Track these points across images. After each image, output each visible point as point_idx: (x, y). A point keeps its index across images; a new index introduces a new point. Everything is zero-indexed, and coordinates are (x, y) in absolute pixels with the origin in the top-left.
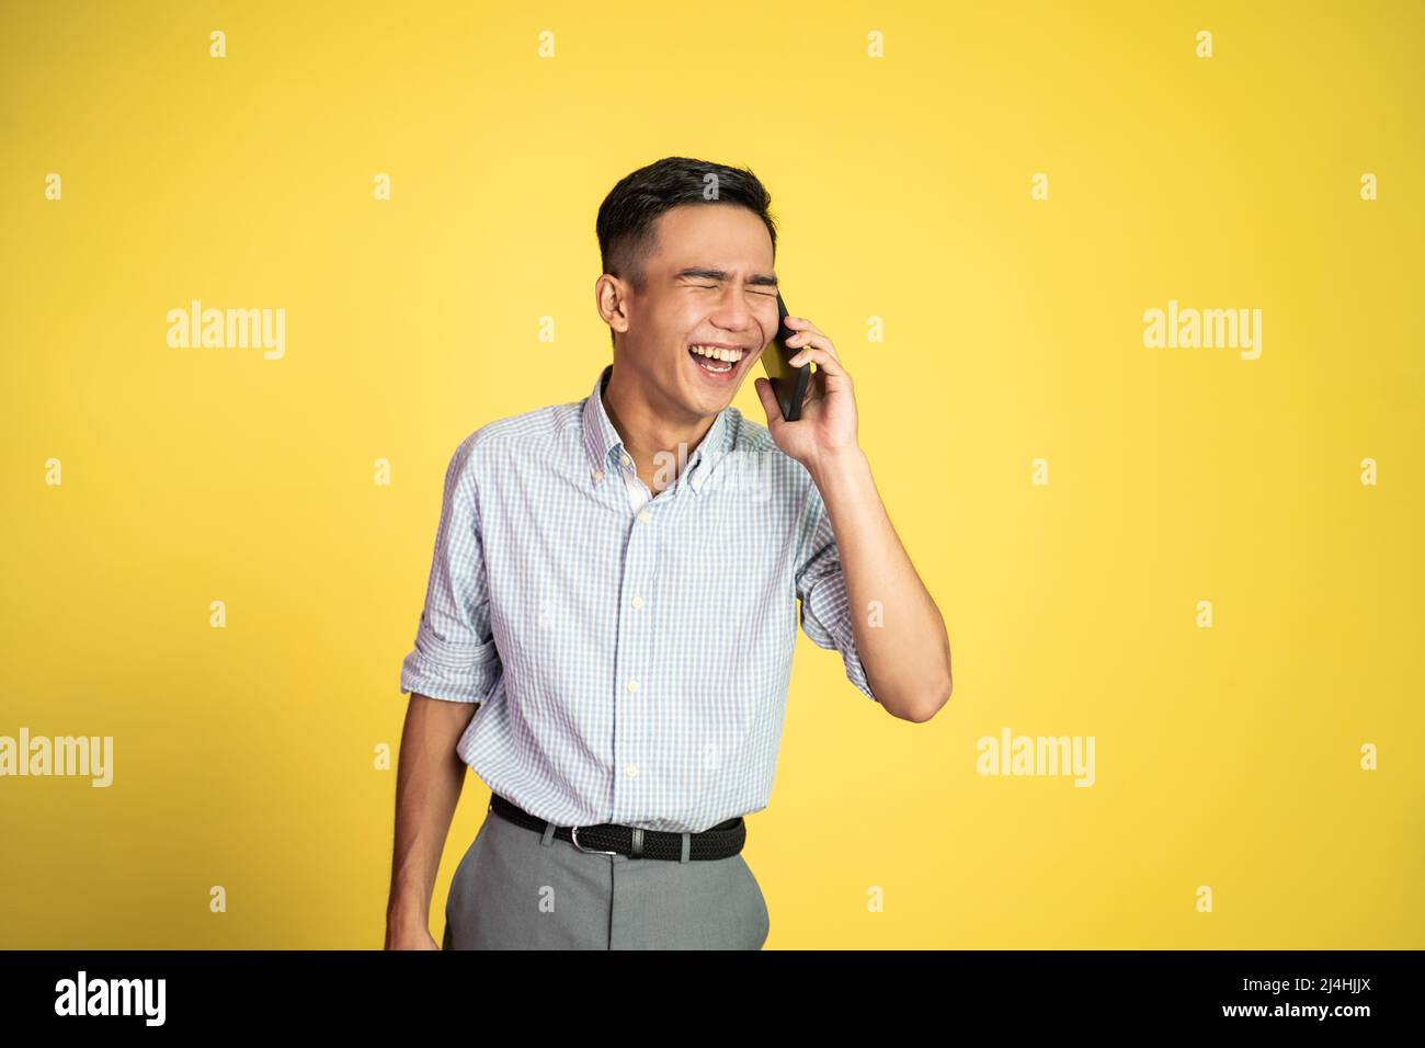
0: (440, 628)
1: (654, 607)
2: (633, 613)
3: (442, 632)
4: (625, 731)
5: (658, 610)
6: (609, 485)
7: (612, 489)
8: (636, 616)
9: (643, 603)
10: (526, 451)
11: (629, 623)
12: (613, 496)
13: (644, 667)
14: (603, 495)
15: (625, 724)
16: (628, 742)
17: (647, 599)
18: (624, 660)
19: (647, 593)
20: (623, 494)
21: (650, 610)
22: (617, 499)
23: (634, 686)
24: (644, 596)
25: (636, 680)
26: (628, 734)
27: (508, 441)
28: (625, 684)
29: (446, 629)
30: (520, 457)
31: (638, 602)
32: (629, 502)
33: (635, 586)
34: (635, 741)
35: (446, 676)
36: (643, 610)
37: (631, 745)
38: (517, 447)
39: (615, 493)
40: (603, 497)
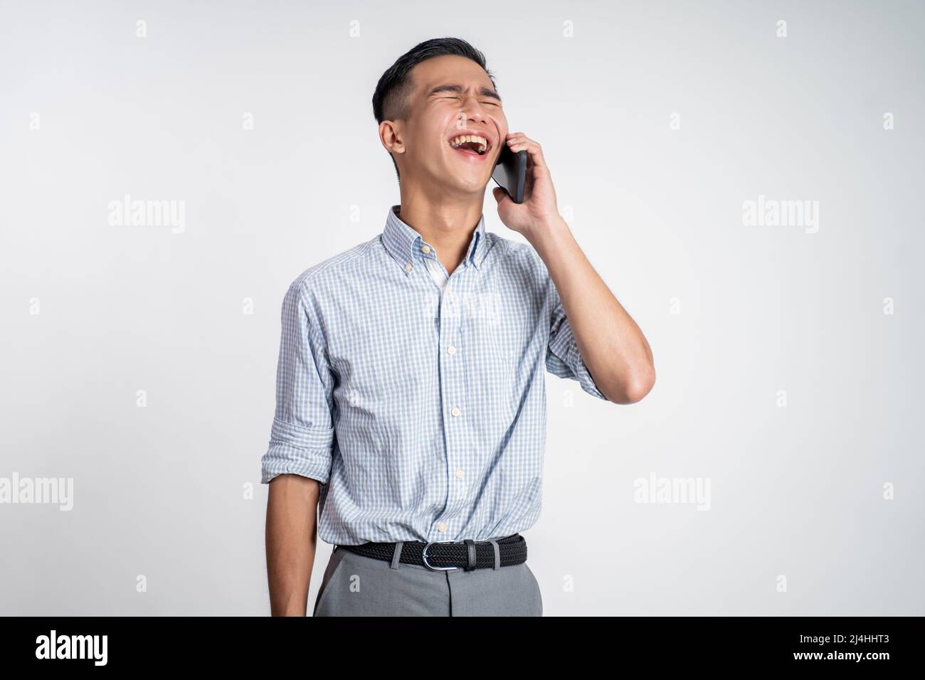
0: (306, 416)
1: (463, 351)
2: (449, 358)
3: (308, 419)
4: (453, 443)
5: (467, 353)
6: (417, 272)
7: (420, 275)
8: (452, 360)
9: (455, 350)
10: (350, 270)
11: (447, 365)
12: (421, 280)
13: (461, 396)
14: (415, 281)
15: (453, 438)
16: (456, 451)
17: (458, 347)
18: (447, 393)
19: (458, 342)
20: (428, 277)
21: (461, 355)
22: (425, 282)
23: (457, 412)
24: (456, 345)
25: (458, 407)
26: (456, 446)
27: (335, 268)
28: (450, 410)
29: (311, 416)
30: (346, 275)
31: (453, 350)
32: (434, 282)
33: (449, 338)
34: (461, 450)
35: (310, 457)
36: (456, 355)
37: (459, 453)
38: (343, 270)
39: (423, 278)
40: (415, 282)
